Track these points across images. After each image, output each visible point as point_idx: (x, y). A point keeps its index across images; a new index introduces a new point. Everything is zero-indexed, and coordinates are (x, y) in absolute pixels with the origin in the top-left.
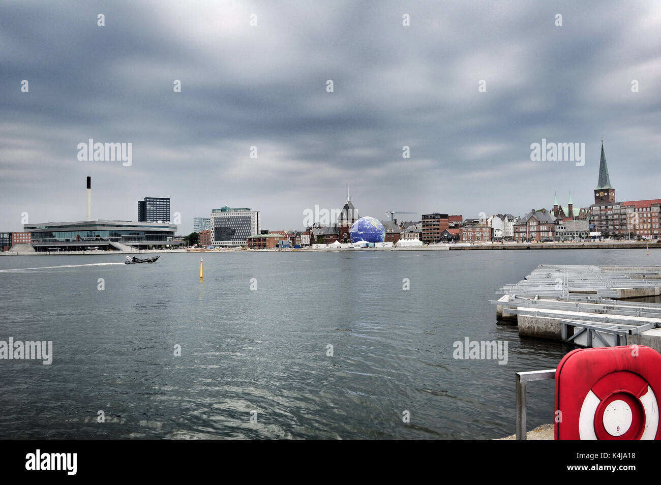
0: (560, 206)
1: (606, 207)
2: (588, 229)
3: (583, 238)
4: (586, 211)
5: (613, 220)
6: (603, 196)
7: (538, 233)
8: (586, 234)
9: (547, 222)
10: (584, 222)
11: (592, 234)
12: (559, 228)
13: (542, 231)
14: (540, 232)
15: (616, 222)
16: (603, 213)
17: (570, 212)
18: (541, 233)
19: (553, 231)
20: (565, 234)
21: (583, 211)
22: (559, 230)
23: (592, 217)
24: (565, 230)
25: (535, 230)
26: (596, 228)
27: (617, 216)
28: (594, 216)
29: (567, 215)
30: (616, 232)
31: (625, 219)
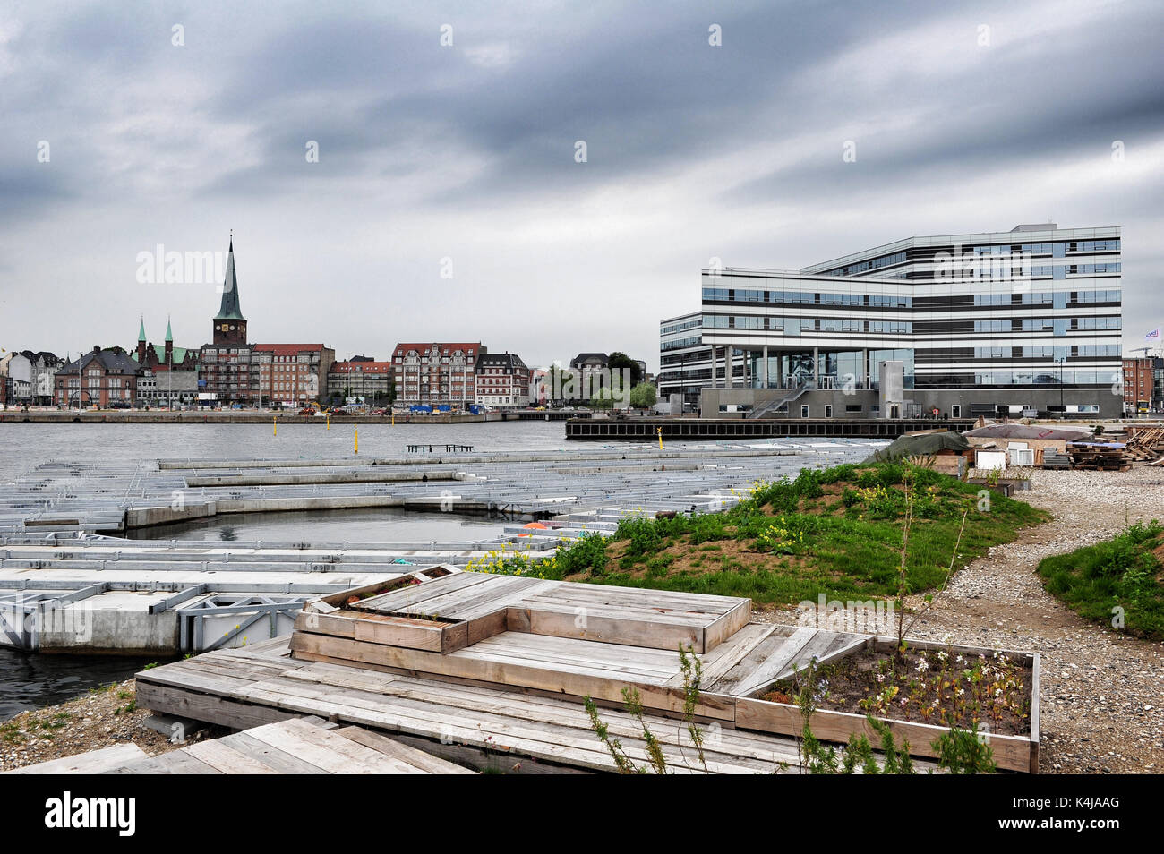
0: (150, 344)
1: (228, 351)
2: (195, 388)
3: (186, 403)
4: (197, 355)
5: (238, 373)
6: (230, 328)
7: (103, 392)
8: (191, 395)
9: (122, 371)
10: (189, 374)
11: (202, 396)
12: (145, 384)
13: (112, 389)
14: (107, 389)
15: (244, 377)
16: (221, 360)
17: (168, 356)
18: (110, 391)
19: (133, 389)
20: (155, 395)
21: (191, 354)
22: (144, 388)
23: (204, 367)
24: (153, 388)
25: (99, 385)
26: (210, 386)
27: (246, 367)
28: (207, 365)
29: (162, 360)
30: (243, 395)
31: (257, 373)
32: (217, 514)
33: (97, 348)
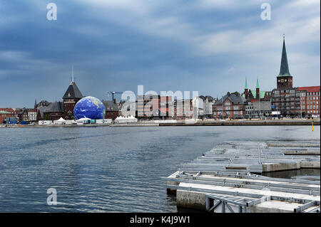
0: (250, 90)
1: (285, 91)
2: (270, 109)
3: (267, 116)
4: (270, 94)
5: (290, 102)
6: (284, 81)
8: (269, 113)
9: (239, 103)
10: (267, 103)
11: (274, 113)
12: (248, 108)
13: (235, 111)
14: (233, 111)
15: (292, 103)
16: (282, 96)
17: (258, 95)
19: (244, 111)
20: (253, 113)
21: (267, 94)
22: (248, 110)
23: (274, 100)
24: (252, 110)
25: (230, 109)
26: (277, 108)
27: (293, 99)
28: (275, 98)
29: (255, 97)
30: (292, 112)
31: (299, 101)
32: (301, 168)
33: (228, 93)
